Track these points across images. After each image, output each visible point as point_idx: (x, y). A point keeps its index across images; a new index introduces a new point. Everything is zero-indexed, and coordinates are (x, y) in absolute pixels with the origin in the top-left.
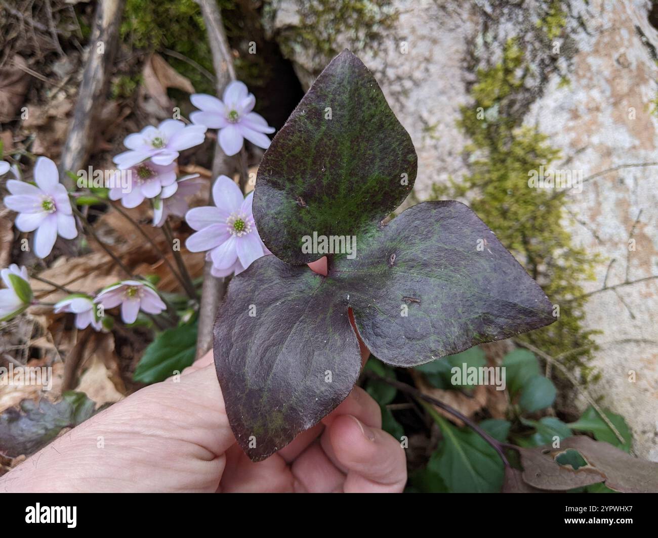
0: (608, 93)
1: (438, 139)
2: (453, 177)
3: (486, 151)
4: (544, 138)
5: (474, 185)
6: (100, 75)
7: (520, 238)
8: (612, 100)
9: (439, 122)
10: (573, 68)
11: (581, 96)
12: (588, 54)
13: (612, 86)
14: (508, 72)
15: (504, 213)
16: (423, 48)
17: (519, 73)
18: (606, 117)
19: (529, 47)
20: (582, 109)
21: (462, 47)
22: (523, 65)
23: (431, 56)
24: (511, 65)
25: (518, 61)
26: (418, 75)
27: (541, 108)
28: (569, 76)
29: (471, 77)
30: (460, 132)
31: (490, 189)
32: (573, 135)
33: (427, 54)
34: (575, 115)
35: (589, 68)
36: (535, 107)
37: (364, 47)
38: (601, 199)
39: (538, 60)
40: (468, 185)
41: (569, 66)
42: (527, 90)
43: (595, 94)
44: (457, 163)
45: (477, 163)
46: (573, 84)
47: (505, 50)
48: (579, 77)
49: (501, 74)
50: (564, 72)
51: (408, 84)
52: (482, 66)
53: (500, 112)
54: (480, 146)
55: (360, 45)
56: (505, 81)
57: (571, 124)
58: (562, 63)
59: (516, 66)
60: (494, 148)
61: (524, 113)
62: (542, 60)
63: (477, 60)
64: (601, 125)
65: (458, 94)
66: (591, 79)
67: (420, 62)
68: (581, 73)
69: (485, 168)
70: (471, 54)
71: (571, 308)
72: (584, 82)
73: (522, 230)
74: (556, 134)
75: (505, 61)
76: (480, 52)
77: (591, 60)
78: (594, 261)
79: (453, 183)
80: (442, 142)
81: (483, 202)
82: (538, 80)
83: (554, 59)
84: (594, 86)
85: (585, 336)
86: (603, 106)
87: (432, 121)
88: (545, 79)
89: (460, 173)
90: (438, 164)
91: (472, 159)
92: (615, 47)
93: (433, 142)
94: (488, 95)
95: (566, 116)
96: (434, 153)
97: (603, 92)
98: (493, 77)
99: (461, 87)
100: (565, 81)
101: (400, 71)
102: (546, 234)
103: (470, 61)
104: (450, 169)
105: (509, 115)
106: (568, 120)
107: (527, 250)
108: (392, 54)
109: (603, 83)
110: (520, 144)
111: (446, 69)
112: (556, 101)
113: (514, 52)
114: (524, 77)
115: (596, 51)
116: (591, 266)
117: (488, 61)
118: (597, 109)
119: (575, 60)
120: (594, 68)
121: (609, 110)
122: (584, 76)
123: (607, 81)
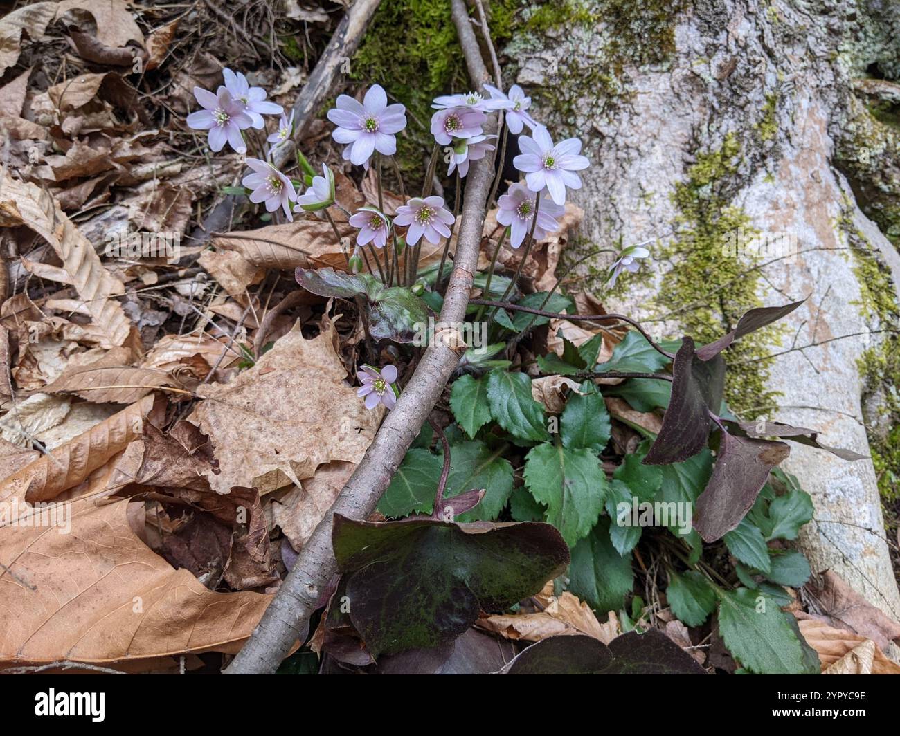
0: (803, 197)
1: (652, 206)
2: (661, 240)
3: (694, 223)
4: (747, 219)
5: (679, 251)
6: (328, 84)
7: (718, 300)
8: (805, 204)
9: (655, 191)
10: (777, 168)
11: (782, 193)
12: (790, 162)
13: (806, 193)
14: (725, 158)
15: (705, 277)
16: (653, 126)
17: (734, 160)
18: (799, 215)
19: (746, 142)
20: (781, 202)
21: (687, 132)
22: (739, 155)
23: (659, 133)
24: (728, 153)
25: (736, 151)
26: (643, 147)
27: (748, 193)
28: (774, 174)
29: (691, 159)
30: (672, 204)
31: (693, 256)
32: (772, 221)
33: (655, 132)
34: (776, 206)
35: (790, 173)
36: (743, 192)
37: (602, 113)
38: (791, 279)
39: (750, 155)
40: (674, 250)
41: (775, 166)
42: (740, 176)
43: (793, 194)
44: (667, 230)
45: (683, 233)
46: (776, 182)
47: (725, 140)
48: (781, 178)
49: (719, 158)
50: (770, 169)
51: (634, 153)
52: (702, 151)
53: (712, 191)
54: (689, 218)
55: (599, 111)
56: (722, 166)
57: (771, 212)
58: (770, 162)
59: (733, 154)
60: (702, 221)
61: (733, 195)
62: (755, 155)
63: (700, 144)
64: (795, 220)
65: (675, 171)
66: (790, 181)
67: (648, 137)
68: (783, 175)
69: (692, 238)
70: (695, 139)
71: (757, 368)
72: (785, 182)
73: (721, 293)
74: (759, 218)
75: (723, 149)
76: (703, 138)
77: (792, 167)
78: (781, 329)
79: (660, 246)
80: (655, 209)
81: (685, 267)
82: (749, 171)
83: (764, 157)
84: (792, 188)
85: (767, 397)
86: (798, 206)
87: (649, 190)
88: (754, 171)
89: (668, 239)
90: (649, 228)
91: (680, 229)
92: (812, 164)
93: (647, 208)
94: (705, 175)
95: (768, 205)
96: (646, 217)
97: (799, 195)
98: (711, 161)
99: (680, 165)
100: (770, 177)
101: (628, 141)
102: (742, 299)
103: (693, 145)
104: (659, 234)
105: (720, 194)
106: (769, 209)
107: (724, 310)
108: (625, 124)
109: (799, 187)
110: (726, 220)
111: (669, 148)
112: (761, 191)
113: (732, 143)
114: (738, 165)
115: (797, 162)
116: (779, 334)
117: (709, 147)
118: (794, 207)
119: (780, 162)
120: (794, 174)
121: (803, 211)
122: (785, 178)
123: (803, 188)
